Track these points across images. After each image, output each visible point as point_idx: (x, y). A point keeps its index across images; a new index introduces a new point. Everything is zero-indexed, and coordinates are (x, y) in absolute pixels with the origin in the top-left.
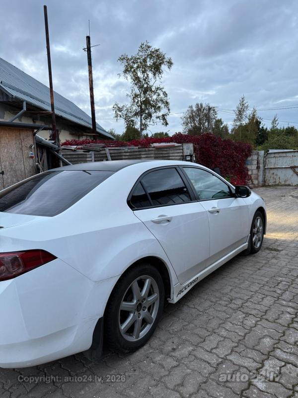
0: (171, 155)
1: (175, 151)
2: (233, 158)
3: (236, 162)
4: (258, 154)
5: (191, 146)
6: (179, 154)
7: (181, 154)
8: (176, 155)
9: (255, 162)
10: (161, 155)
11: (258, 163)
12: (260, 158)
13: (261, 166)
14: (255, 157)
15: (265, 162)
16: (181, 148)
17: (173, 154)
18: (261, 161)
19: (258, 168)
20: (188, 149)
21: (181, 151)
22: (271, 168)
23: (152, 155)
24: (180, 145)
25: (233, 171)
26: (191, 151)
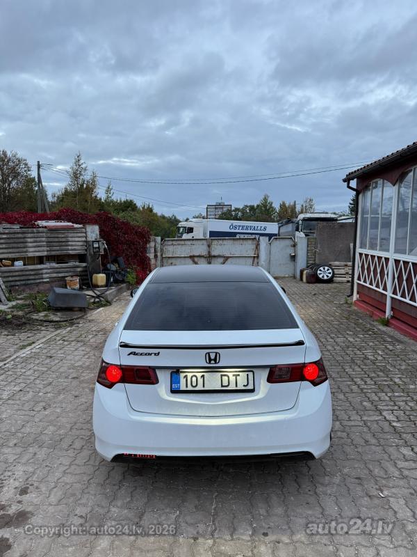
0: (70, 239)
1: (75, 235)
2: (134, 244)
3: (137, 249)
4: (155, 241)
5: (96, 228)
6: (80, 239)
7: (84, 239)
8: (77, 239)
9: (153, 250)
10: (56, 240)
11: (155, 251)
12: (157, 245)
13: (159, 254)
14: (152, 244)
15: (162, 250)
16: (84, 230)
17: (73, 239)
18: (159, 249)
19: (156, 256)
20: (93, 232)
21: (84, 235)
22: (169, 257)
23: (44, 239)
24: (81, 226)
25: (135, 261)
26: (97, 235)
